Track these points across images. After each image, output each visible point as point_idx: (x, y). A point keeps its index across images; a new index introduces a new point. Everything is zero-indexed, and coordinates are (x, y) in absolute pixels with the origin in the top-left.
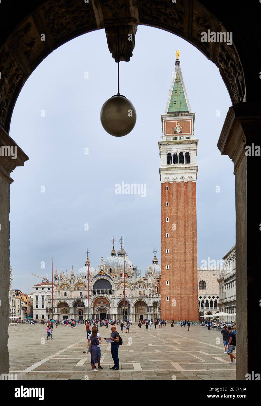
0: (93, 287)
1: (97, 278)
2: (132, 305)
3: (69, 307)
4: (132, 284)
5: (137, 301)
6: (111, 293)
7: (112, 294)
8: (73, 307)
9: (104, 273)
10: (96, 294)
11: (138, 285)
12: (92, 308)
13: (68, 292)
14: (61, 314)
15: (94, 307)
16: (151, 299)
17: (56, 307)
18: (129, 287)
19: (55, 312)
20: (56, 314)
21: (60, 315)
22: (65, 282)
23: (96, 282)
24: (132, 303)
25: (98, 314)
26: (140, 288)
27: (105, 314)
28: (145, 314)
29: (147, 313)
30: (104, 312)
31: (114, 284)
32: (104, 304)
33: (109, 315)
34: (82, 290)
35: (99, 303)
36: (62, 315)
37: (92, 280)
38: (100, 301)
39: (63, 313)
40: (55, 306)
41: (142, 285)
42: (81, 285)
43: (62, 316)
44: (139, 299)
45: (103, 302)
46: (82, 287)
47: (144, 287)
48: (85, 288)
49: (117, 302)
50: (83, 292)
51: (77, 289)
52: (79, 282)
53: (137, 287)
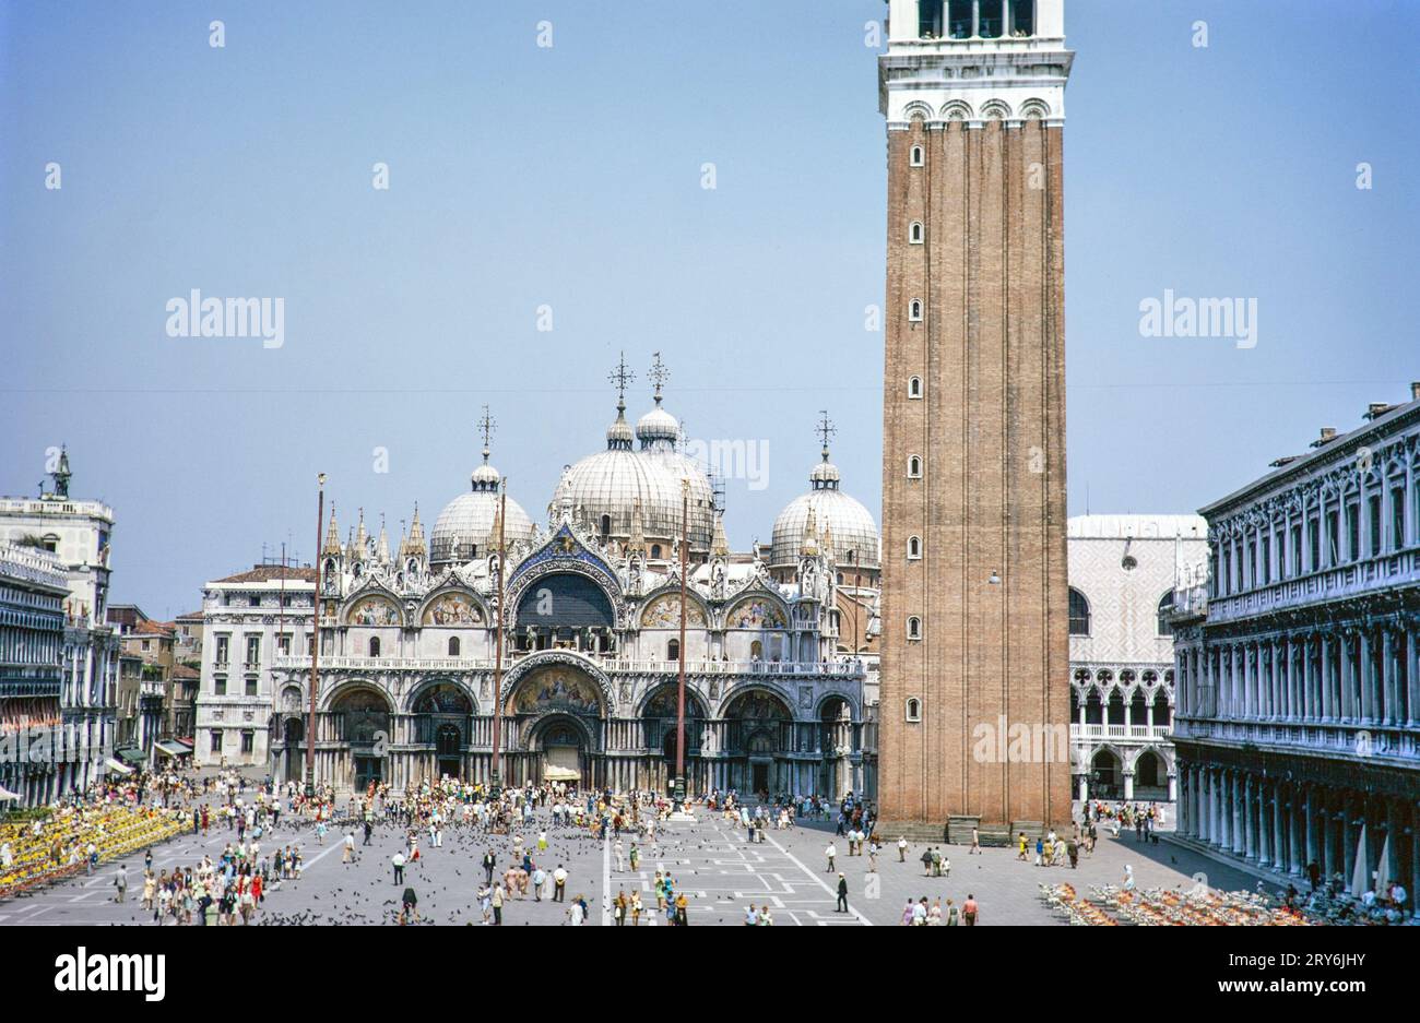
0: (518, 612)
1: (538, 571)
2: (716, 710)
3: (392, 711)
4: (714, 606)
5: (738, 694)
6: (606, 645)
7: (614, 649)
8: (409, 712)
9: (574, 543)
10: (530, 648)
11: (745, 612)
12: (507, 719)
13: (389, 637)
14: (346, 745)
15: (519, 718)
16: (814, 684)
17: (326, 710)
18: (700, 620)
19: (317, 736)
22: (375, 585)
23: (530, 589)
24: (713, 703)
25: (536, 754)
26: (757, 626)
28: (778, 761)
29: (790, 756)
31: (623, 599)
32: (571, 701)
33: (597, 758)
34: (459, 624)
36: (352, 751)
37: (513, 578)
38: (551, 684)
40: (320, 705)
41: (765, 612)
42: (457, 600)
43: (351, 756)
44: (749, 683)
45: (564, 691)
46: (459, 610)
47: (778, 623)
48: (478, 617)
49: (635, 696)
50: (463, 636)
51: (438, 621)
52: (447, 584)
53: (743, 619)
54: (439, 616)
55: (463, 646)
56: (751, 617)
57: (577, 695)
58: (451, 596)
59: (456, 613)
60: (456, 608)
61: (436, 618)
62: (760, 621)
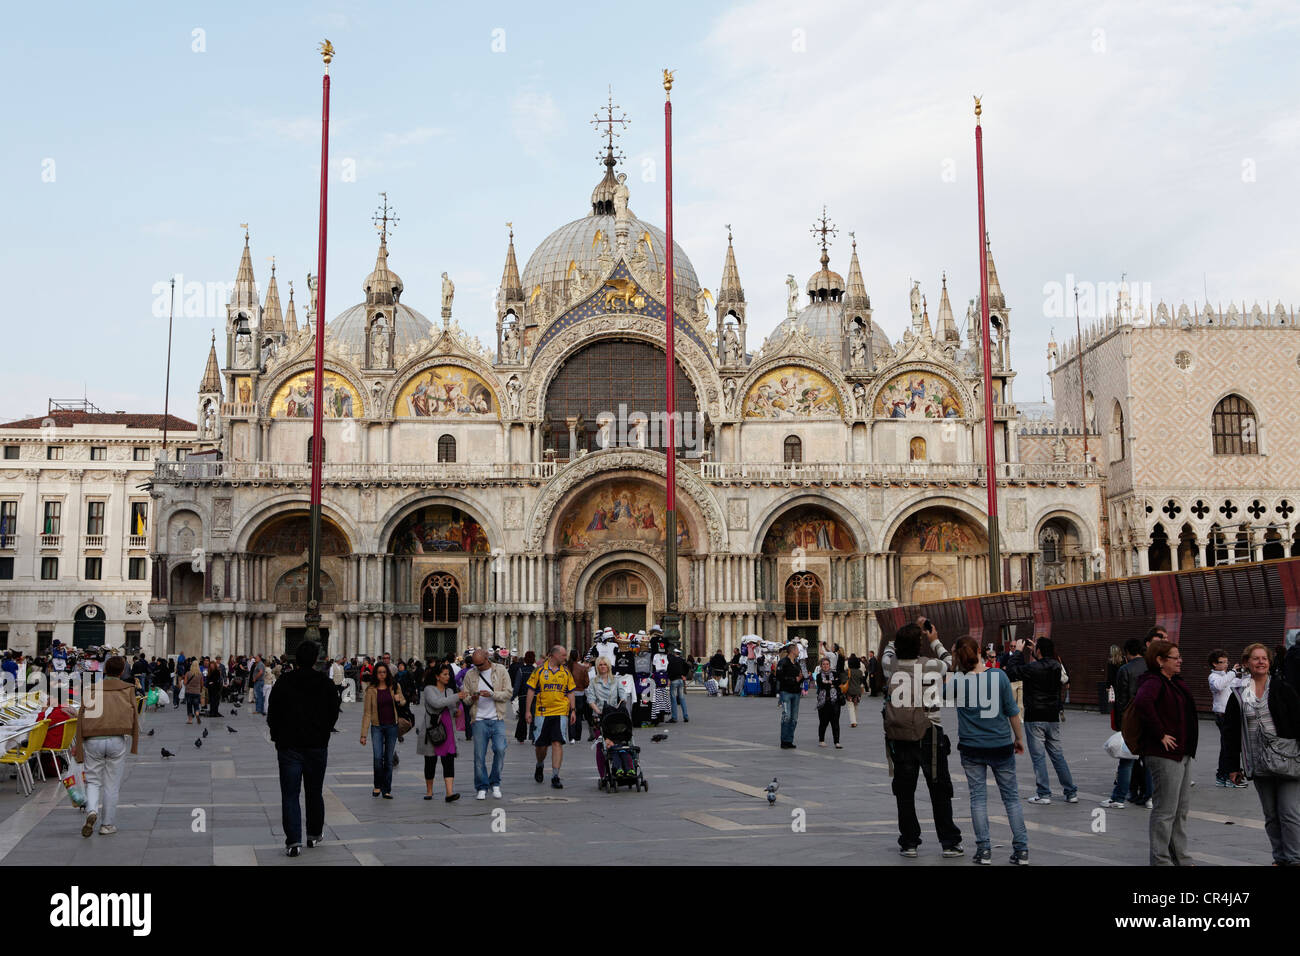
0: (547, 398)
1: (582, 332)
2: (877, 535)
3: (356, 549)
4: (856, 382)
5: (912, 511)
8: (384, 550)
9: (637, 290)
11: (900, 394)
12: (546, 558)
14: (271, 608)
15: (560, 557)
16: (1027, 493)
17: (243, 548)
18: (832, 407)
19: (228, 592)
20: (242, 607)
21: (265, 616)
23: (570, 359)
24: (874, 526)
25: (585, 614)
26: (919, 414)
27: (642, 608)
30: (635, 598)
31: (714, 375)
32: (640, 531)
34: (454, 415)
35: (604, 521)
36: (280, 618)
37: (542, 342)
38: (609, 506)
39: (294, 599)
40: (234, 539)
41: (930, 393)
42: (448, 375)
43: (278, 625)
44: (930, 493)
45: (630, 516)
46: (453, 394)
47: (950, 410)
48: (484, 405)
49: (753, 518)
50: (462, 434)
51: (419, 411)
52: (436, 352)
53: (896, 405)
54: (421, 404)
55: (462, 449)
56: (908, 402)
57: (649, 523)
58: (438, 371)
59: (449, 399)
60: (449, 389)
61: (416, 406)
62: (923, 408)
